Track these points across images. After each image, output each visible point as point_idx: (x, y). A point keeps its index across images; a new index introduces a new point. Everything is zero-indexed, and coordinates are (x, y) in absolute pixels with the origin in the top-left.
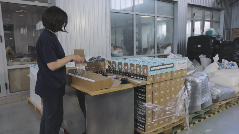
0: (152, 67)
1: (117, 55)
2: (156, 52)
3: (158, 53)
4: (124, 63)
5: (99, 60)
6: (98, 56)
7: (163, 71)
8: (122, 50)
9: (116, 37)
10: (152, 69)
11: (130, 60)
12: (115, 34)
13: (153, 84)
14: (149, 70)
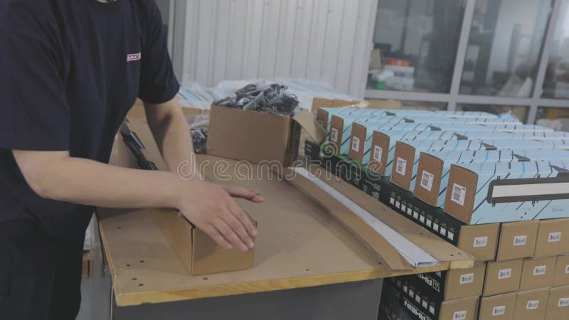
0: (499, 182)
1: (389, 84)
2: (539, 90)
3: (544, 96)
4: (375, 133)
5: (271, 102)
6: (274, 86)
7: (555, 210)
8: (411, 70)
9: (406, 22)
10: (499, 191)
11: (412, 121)
12: (407, 14)
13: (487, 263)
14: (481, 195)
